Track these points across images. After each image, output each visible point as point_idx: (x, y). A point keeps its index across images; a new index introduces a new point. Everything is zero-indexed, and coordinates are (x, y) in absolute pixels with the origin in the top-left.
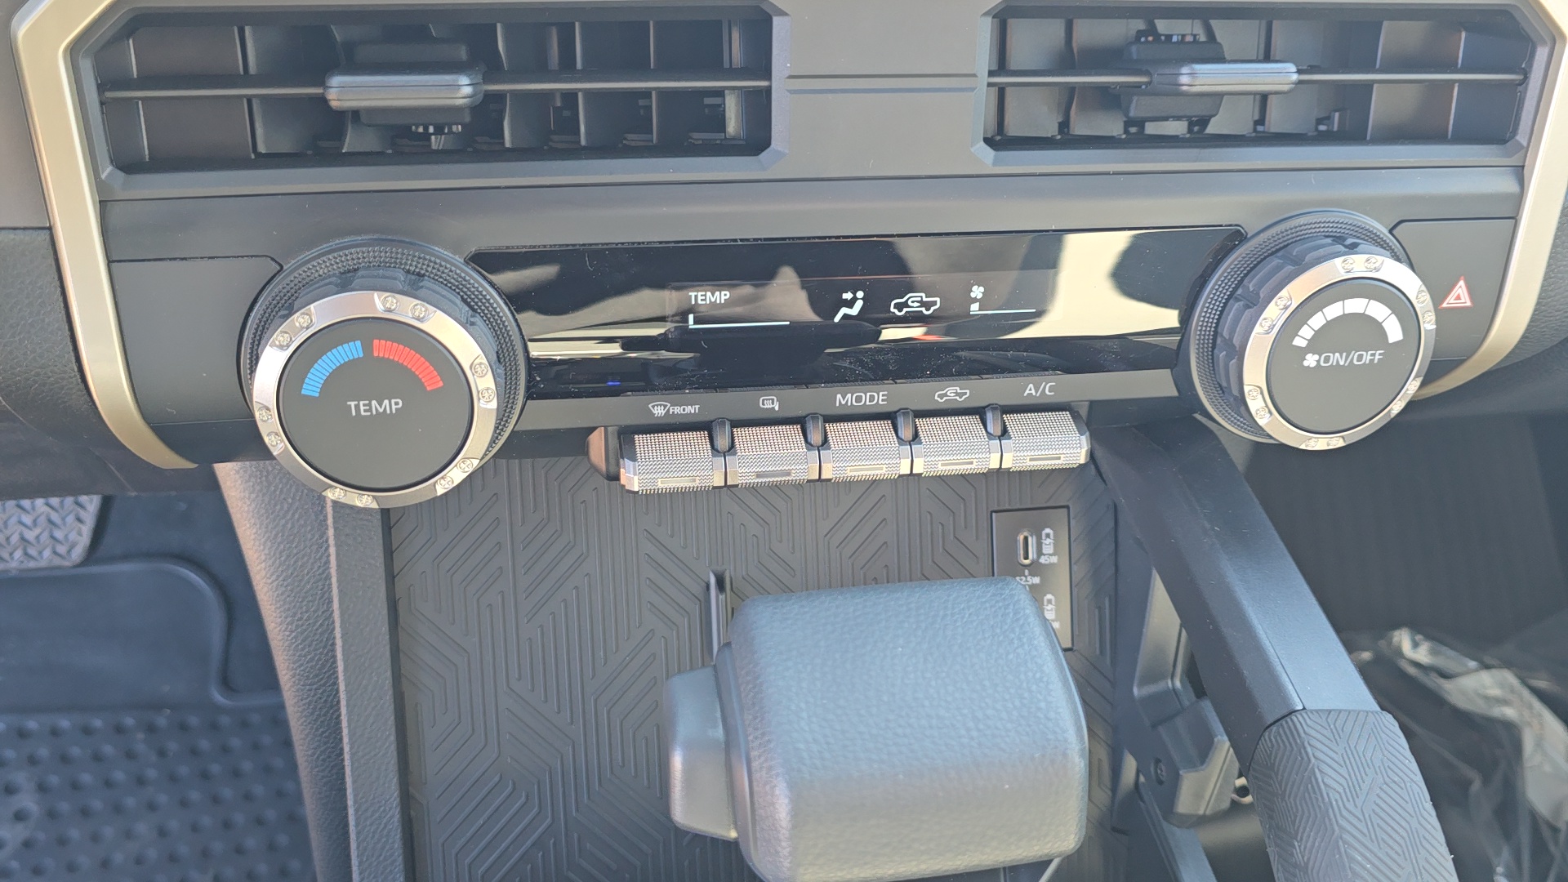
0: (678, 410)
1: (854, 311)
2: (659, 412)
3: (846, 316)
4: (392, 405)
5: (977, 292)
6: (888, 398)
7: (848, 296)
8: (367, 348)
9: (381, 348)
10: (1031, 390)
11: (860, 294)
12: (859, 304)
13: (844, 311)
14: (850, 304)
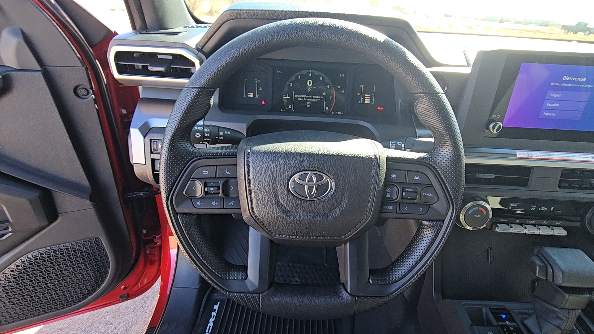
0: (504, 221)
1: (534, 209)
2: (502, 221)
3: (532, 210)
4: (479, 216)
5: (552, 208)
6: (535, 222)
7: (533, 207)
8: (478, 208)
9: (480, 208)
10: (557, 223)
11: (535, 207)
12: (535, 208)
13: (532, 209)
14: (533, 208)
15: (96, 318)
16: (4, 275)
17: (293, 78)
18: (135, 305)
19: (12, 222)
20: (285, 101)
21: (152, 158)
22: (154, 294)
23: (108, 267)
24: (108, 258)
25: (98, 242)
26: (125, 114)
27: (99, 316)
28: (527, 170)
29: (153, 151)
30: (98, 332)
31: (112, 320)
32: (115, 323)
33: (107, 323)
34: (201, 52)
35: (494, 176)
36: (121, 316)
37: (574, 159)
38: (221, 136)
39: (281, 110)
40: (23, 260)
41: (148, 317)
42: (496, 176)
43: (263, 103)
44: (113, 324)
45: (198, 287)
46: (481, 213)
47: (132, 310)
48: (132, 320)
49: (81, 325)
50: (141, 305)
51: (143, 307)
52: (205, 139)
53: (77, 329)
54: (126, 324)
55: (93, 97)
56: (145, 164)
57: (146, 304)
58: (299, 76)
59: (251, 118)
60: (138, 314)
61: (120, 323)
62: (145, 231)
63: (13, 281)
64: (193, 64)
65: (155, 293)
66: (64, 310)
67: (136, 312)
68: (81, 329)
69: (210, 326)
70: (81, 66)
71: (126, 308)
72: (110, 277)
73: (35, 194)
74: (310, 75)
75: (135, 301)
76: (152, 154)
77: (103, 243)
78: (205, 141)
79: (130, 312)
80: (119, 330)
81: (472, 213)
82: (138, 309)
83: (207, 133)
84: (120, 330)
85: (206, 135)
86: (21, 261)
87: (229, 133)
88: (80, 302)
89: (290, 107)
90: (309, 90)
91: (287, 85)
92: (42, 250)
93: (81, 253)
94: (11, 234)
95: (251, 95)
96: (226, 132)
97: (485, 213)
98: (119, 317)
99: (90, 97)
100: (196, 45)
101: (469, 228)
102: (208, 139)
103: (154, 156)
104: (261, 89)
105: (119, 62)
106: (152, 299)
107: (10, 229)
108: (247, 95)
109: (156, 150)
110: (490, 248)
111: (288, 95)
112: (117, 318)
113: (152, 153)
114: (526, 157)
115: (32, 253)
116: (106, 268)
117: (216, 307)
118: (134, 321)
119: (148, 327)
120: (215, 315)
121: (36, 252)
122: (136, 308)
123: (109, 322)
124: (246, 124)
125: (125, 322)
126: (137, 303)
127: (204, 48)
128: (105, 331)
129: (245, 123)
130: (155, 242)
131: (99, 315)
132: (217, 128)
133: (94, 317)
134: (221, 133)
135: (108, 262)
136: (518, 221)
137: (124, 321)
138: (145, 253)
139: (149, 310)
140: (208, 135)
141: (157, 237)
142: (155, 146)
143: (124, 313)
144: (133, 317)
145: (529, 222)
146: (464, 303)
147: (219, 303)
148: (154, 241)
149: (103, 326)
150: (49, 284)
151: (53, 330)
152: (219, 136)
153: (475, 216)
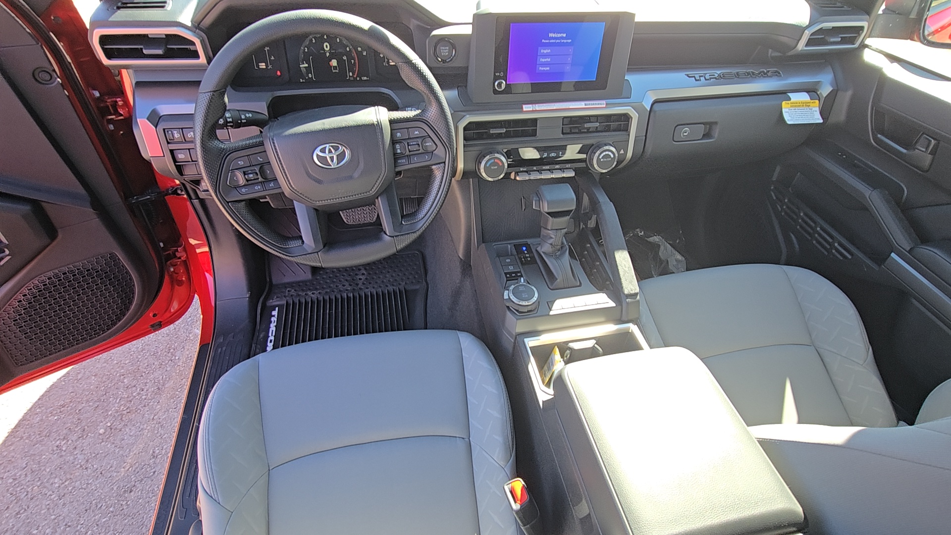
0: (524, 170)
2: (521, 169)
4: (496, 167)
5: (560, 153)
6: (549, 168)
8: (494, 161)
9: (496, 160)
10: (567, 166)
12: (546, 155)
15: (110, 385)
16: (11, 307)
17: (307, 42)
18: (159, 361)
19: (7, 243)
20: (304, 70)
21: (170, 148)
22: (183, 344)
23: (133, 285)
24: (130, 275)
25: (113, 256)
26: (97, 97)
27: (113, 381)
28: (534, 121)
29: (169, 141)
30: (119, 399)
31: (135, 382)
32: (139, 385)
33: (127, 387)
34: (199, 30)
35: (505, 130)
36: (144, 376)
37: (571, 107)
38: (244, 119)
39: (301, 80)
40: (29, 288)
41: (184, 370)
42: (507, 130)
43: (279, 73)
44: (137, 386)
45: (248, 296)
46: (497, 164)
47: (159, 367)
48: (161, 377)
49: (90, 395)
50: (169, 359)
51: (172, 361)
52: (228, 124)
53: (87, 401)
54: (155, 382)
55: (59, 82)
56: (164, 156)
57: (175, 356)
58: (313, 39)
59: (269, 96)
60: (168, 369)
61: (146, 383)
62: (162, 245)
63: (24, 313)
64: (193, 43)
65: (183, 342)
66: (94, 340)
67: (164, 368)
68: (92, 400)
69: (273, 331)
70: (35, 43)
71: (147, 366)
72: (138, 297)
73: (26, 208)
74: (325, 37)
75: (158, 357)
76: (169, 145)
77: (120, 258)
78: (229, 126)
79: (156, 369)
80: (148, 392)
81: (490, 165)
82: (166, 364)
83: (229, 118)
84: (150, 390)
85: (229, 120)
86: (26, 289)
87: (250, 115)
88: (110, 329)
89: (310, 75)
90: (328, 54)
91: (301, 51)
92: (50, 274)
93: (96, 272)
94: (9, 257)
95: (263, 65)
96: (247, 115)
97: (501, 164)
98: (142, 378)
99: (55, 81)
100: (192, 22)
101: (490, 179)
102: (232, 124)
103: (172, 147)
104: (273, 58)
105: (106, 45)
106: (182, 350)
107: (7, 252)
108: (258, 66)
109: (172, 140)
110: (523, 197)
111: (305, 62)
112: (140, 379)
113: (168, 143)
114: (531, 109)
115: (37, 278)
116: (131, 287)
117: (275, 313)
118: (166, 378)
119: (200, 345)
120: (276, 320)
121: (42, 277)
122: (163, 363)
123: (130, 385)
124: (265, 103)
125: (153, 381)
126: (161, 358)
127: (201, 24)
128: (128, 396)
129: (264, 101)
130: (178, 256)
131: (111, 381)
132: (238, 112)
133: (105, 383)
134: (243, 117)
135: (131, 279)
136: (535, 168)
137: (151, 380)
138: (168, 271)
139: (183, 363)
140: (231, 120)
141: (179, 250)
142: (171, 136)
143: (147, 372)
144: (162, 374)
145: (544, 168)
146: (493, 244)
147: (277, 309)
148: (177, 254)
149: (123, 391)
150: (68, 312)
151: (52, 409)
152: (241, 119)
153: (492, 168)
